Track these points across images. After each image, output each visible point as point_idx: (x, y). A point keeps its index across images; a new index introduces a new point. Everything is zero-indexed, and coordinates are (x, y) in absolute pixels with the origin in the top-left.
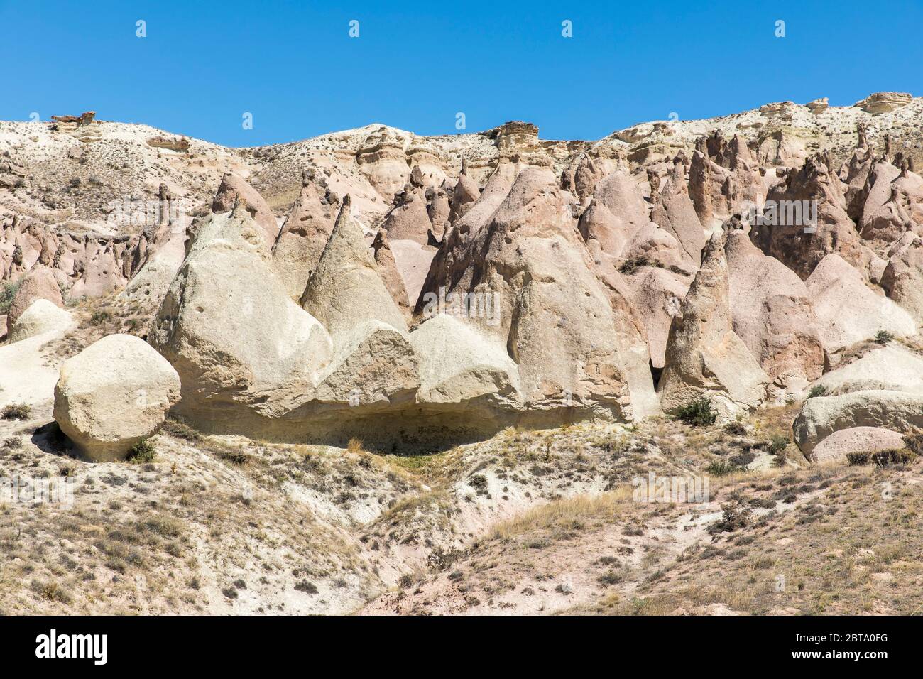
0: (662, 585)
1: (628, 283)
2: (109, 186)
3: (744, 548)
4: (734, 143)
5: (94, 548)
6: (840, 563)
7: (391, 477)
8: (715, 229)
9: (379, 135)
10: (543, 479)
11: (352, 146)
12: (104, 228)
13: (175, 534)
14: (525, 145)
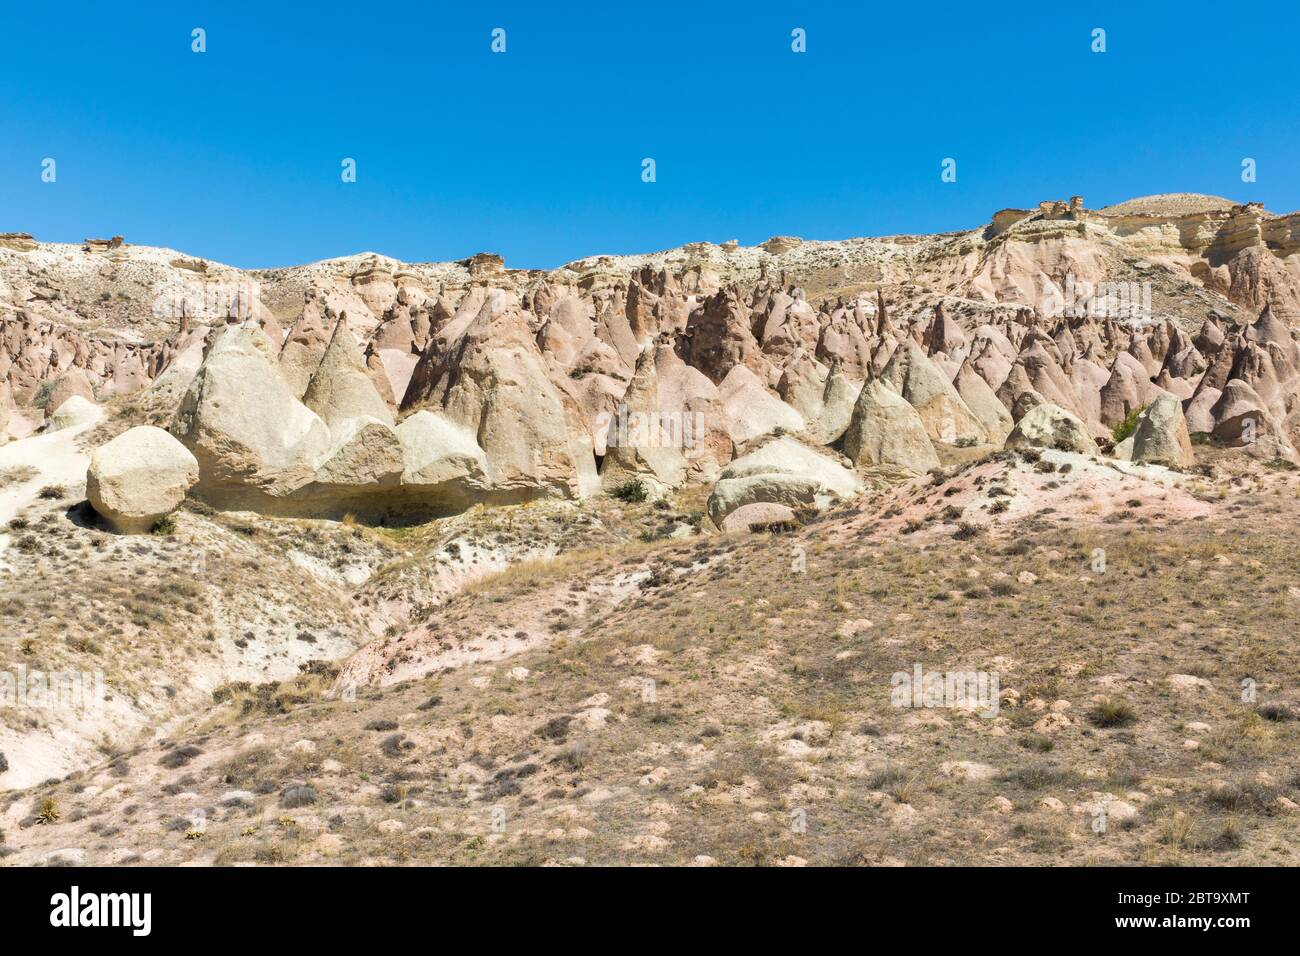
0: (602, 630)
1: (577, 386)
2: (136, 300)
3: (667, 600)
4: (662, 274)
5: (122, 608)
6: (742, 611)
7: (380, 546)
8: (647, 344)
9: (371, 261)
10: (506, 546)
11: (348, 271)
12: (132, 336)
13: (194, 595)
14: (493, 272)
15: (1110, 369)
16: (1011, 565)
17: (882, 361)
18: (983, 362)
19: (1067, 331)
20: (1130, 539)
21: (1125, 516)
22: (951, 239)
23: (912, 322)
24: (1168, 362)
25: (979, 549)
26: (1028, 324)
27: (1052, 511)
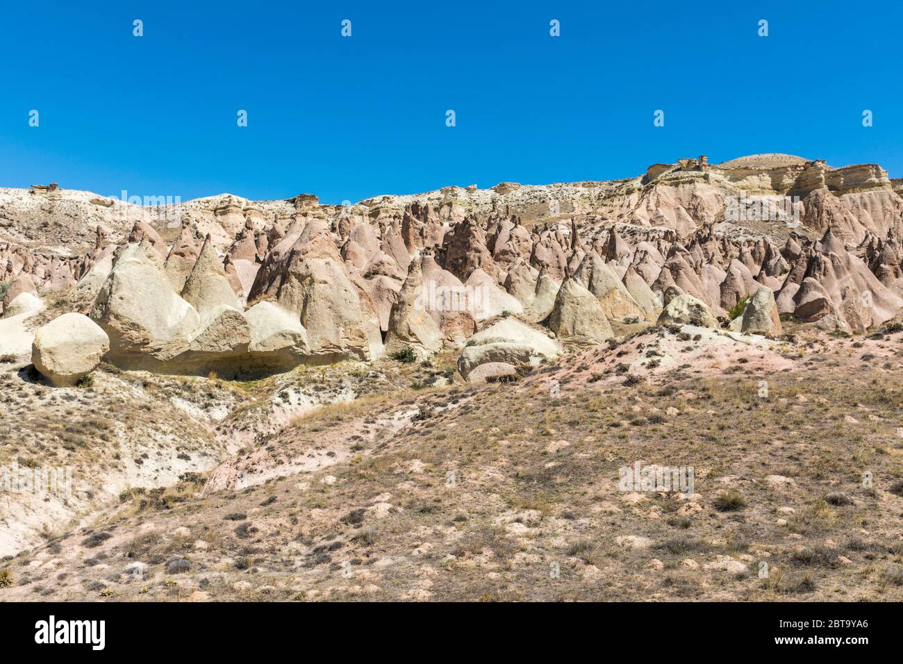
0: (386, 450)
1: (368, 283)
2: (66, 227)
3: (430, 429)
4: (426, 208)
5: (56, 437)
6: (481, 436)
7: (234, 394)
8: (416, 255)
9: (228, 200)
10: (321, 393)
11: (211, 206)
12: (64, 251)
13: (106, 428)
14: (311, 207)
15: (726, 271)
16: (662, 403)
17: (574, 266)
18: (642, 267)
19: (698, 245)
20: (740, 385)
21: (737, 369)
22: (620, 184)
23: (595, 240)
24: (765, 266)
25: (640, 392)
26: (672, 241)
27: (689, 366)
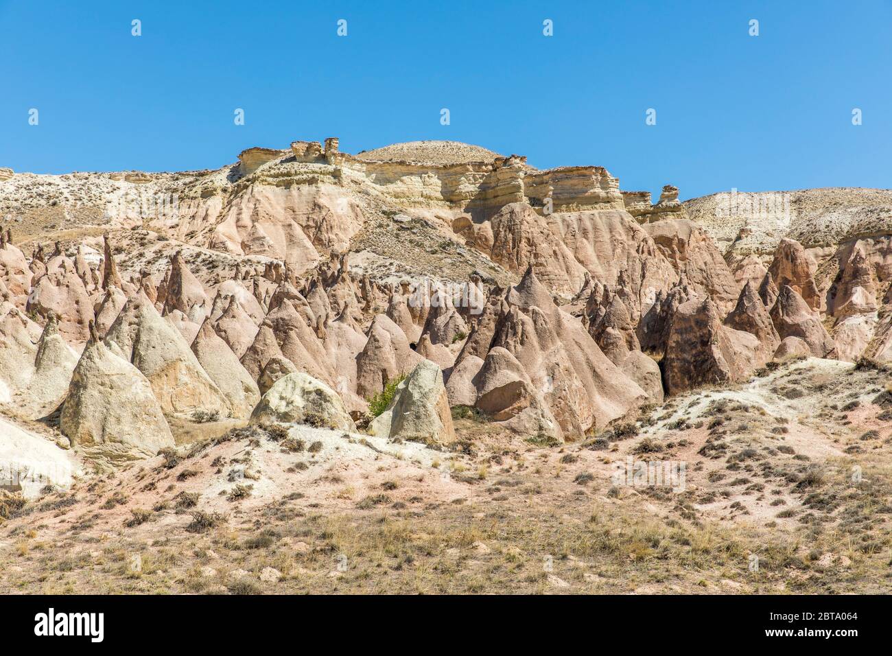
15: (367, 334)
16: (253, 561)
17: (108, 320)
18: (226, 323)
19: (320, 289)
20: (384, 528)
21: (378, 501)
22: (192, 179)
23: (145, 274)
24: (429, 326)
25: (215, 542)
26: (278, 280)
27: (300, 496)
